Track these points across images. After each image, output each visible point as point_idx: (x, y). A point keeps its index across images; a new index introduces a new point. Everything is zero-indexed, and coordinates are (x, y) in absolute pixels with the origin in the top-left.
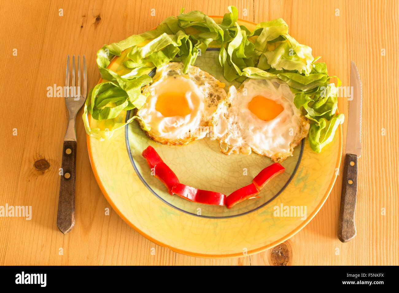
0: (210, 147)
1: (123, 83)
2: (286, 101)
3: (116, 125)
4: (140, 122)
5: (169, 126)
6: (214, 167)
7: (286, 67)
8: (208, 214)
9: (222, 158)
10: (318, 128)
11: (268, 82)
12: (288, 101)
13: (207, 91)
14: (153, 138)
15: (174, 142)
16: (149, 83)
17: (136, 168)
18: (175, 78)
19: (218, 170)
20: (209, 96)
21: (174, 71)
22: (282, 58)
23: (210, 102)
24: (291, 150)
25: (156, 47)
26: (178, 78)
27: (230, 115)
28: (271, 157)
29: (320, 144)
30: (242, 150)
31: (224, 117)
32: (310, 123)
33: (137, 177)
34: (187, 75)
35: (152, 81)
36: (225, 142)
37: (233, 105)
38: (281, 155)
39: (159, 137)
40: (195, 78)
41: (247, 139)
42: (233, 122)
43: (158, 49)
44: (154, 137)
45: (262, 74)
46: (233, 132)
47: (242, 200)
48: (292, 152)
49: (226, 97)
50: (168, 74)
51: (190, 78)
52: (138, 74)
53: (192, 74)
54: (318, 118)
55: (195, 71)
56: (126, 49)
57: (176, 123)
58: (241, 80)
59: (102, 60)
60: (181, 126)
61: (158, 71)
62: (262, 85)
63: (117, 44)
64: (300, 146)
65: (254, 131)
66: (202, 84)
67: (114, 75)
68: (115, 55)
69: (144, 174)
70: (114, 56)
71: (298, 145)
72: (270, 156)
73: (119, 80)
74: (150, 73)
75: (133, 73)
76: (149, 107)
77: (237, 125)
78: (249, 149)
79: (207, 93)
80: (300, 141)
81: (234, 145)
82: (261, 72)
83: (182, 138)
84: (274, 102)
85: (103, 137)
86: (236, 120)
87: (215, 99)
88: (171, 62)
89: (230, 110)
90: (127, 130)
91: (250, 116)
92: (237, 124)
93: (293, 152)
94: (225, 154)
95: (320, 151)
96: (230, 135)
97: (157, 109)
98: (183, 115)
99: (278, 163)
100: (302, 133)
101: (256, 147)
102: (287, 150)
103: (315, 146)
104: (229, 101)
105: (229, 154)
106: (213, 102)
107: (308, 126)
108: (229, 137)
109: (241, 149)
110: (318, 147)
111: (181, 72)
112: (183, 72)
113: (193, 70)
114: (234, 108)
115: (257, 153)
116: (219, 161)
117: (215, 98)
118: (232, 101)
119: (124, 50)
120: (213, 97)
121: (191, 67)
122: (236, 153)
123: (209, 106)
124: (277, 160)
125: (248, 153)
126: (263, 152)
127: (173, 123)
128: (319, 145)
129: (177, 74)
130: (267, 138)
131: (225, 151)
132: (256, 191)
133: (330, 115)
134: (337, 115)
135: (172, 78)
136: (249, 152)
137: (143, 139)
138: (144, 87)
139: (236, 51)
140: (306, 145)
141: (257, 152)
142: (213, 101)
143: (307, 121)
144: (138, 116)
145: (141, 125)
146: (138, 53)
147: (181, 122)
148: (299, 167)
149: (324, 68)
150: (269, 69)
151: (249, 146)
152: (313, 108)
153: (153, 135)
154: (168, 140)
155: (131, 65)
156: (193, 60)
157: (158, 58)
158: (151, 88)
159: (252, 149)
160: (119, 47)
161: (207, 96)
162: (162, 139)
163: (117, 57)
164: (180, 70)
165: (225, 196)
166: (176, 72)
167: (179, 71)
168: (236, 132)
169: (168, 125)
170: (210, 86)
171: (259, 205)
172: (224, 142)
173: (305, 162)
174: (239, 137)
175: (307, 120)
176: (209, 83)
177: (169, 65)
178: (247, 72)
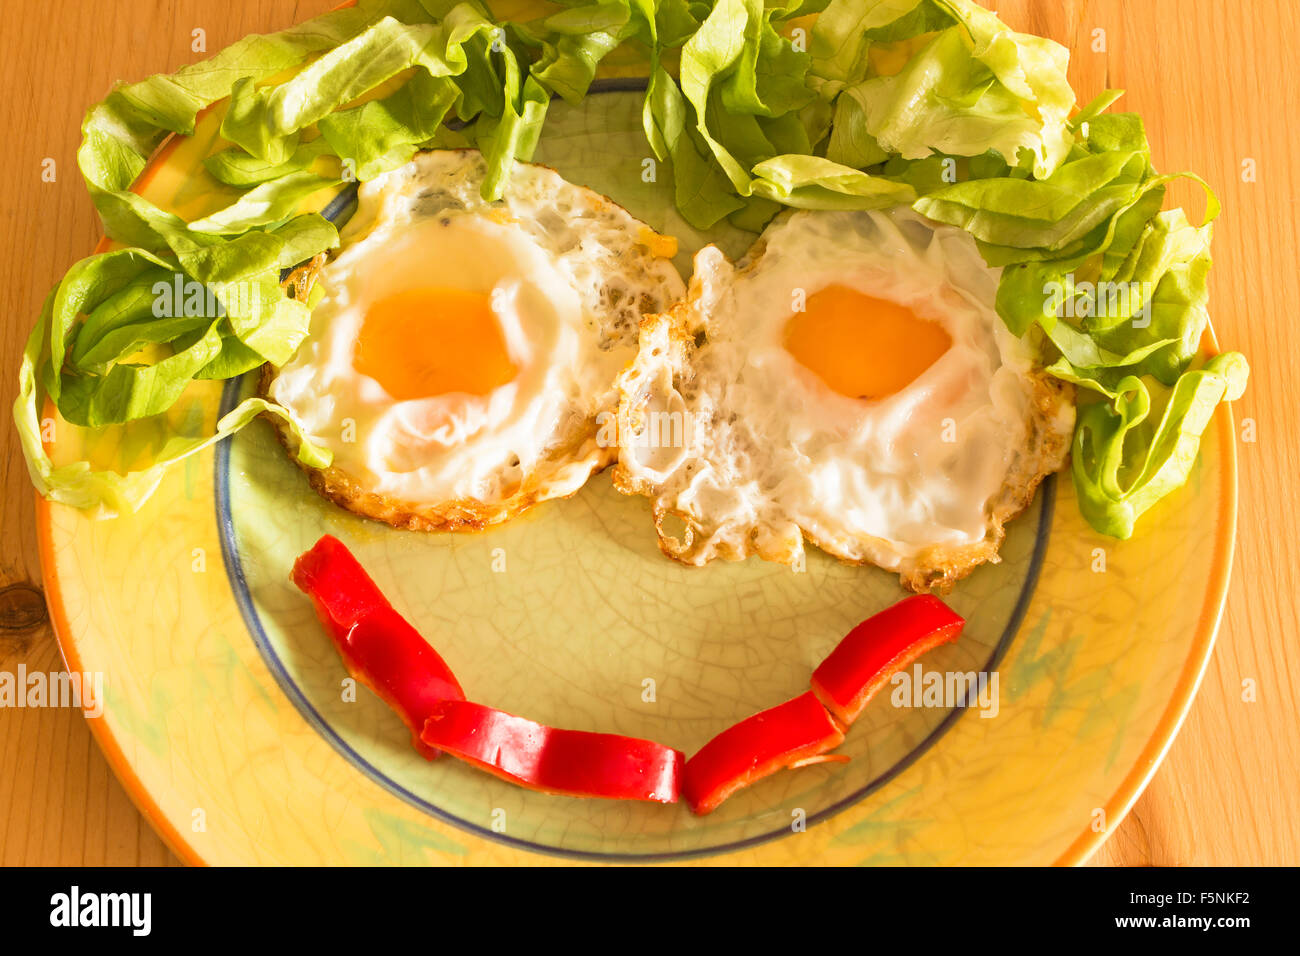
0: (610, 535)
1: (196, 252)
2: (966, 304)
3: (173, 443)
4: (284, 430)
5: (418, 443)
6: (630, 623)
7: (950, 142)
8: (603, 839)
9: (666, 581)
10: (1114, 423)
11: (880, 220)
12: (977, 309)
13: (596, 279)
14: (343, 498)
15: (440, 513)
16: (325, 249)
17: (266, 640)
18: (445, 222)
19: (648, 636)
20: (606, 298)
21: (443, 193)
22: (932, 102)
23: (609, 327)
24: (990, 535)
25: (345, 85)
26: (459, 221)
27: (703, 381)
28: (899, 567)
29: (1123, 495)
30: (756, 540)
31: (675, 392)
32: (1074, 403)
33: (269, 682)
34: (503, 210)
35: (335, 243)
36: (680, 507)
37: (714, 334)
38: (944, 558)
39: (370, 496)
40: (538, 220)
41: (782, 487)
42: (714, 415)
43: (356, 90)
44: (349, 493)
45: (845, 186)
46: (718, 460)
47: (760, 775)
48: (996, 543)
49: (683, 301)
50: (414, 210)
51: (516, 221)
52: (272, 212)
53: (524, 200)
54: (1113, 376)
55: (539, 184)
56: (217, 103)
57: (445, 429)
58: (753, 218)
59: (105, 155)
60: (472, 439)
61: (365, 193)
62: (854, 238)
63: (173, 81)
64: (1036, 513)
65: (816, 449)
66: (571, 245)
67: (159, 219)
68: (170, 132)
69: (300, 668)
70: (166, 133)
71: (1026, 508)
72: (894, 563)
73: (179, 241)
74: (329, 206)
75: (248, 210)
76: (322, 359)
77: (736, 429)
78: (794, 534)
79: (595, 285)
80: (1030, 487)
81: (721, 517)
82: (839, 174)
83: (478, 492)
84: (905, 313)
85: (110, 504)
86: (730, 405)
87: (630, 314)
88: (424, 150)
89: (703, 359)
90: (223, 468)
91: (792, 382)
92: (734, 423)
93: (1004, 542)
94: (683, 562)
95: (1128, 532)
96: (704, 474)
97: (361, 366)
98: (480, 389)
99: (930, 596)
100: (1038, 451)
101: (825, 523)
102: (972, 532)
103: (1102, 507)
104: (696, 315)
105: (700, 560)
106: (621, 328)
107: (1065, 417)
108: (697, 480)
109: (753, 534)
110: (1114, 509)
111: (473, 197)
112: (482, 195)
113: (527, 183)
114: (717, 348)
115: (830, 551)
116: (654, 596)
117: (629, 308)
118: (711, 318)
119: (211, 107)
120: (622, 304)
121: (518, 168)
122: (730, 554)
123: (606, 345)
124: (928, 580)
125: (788, 553)
126: (861, 545)
127: (433, 426)
128: (1118, 501)
129: (456, 204)
130: (874, 478)
131: (679, 549)
132: (828, 731)
133: (1174, 361)
134: (1207, 359)
135: (431, 224)
136: (790, 548)
137: (301, 506)
138: (299, 270)
139: (722, 81)
140: (1064, 506)
141: (828, 545)
142: (623, 321)
143: (1063, 394)
144: (273, 401)
145: (291, 442)
146: (263, 113)
147: (473, 417)
148: (1030, 610)
149: (1133, 137)
150: (883, 164)
151: (789, 520)
152: (1087, 332)
153: (344, 487)
154: (412, 505)
155: (242, 171)
156: (526, 135)
157: (362, 132)
158: (332, 272)
159: (806, 535)
160: (182, 91)
161: (594, 298)
162: (385, 500)
163: (179, 138)
164: (469, 185)
165: (679, 757)
166: (451, 197)
167: (465, 189)
168: (731, 460)
169: (412, 437)
170: (606, 251)
171: (843, 795)
172: (675, 505)
173: (1058, 586)
174: (743, 482)
175: (1060, 387)
176: (606, 242)
177: (419, 166)
178: (773, 180)
